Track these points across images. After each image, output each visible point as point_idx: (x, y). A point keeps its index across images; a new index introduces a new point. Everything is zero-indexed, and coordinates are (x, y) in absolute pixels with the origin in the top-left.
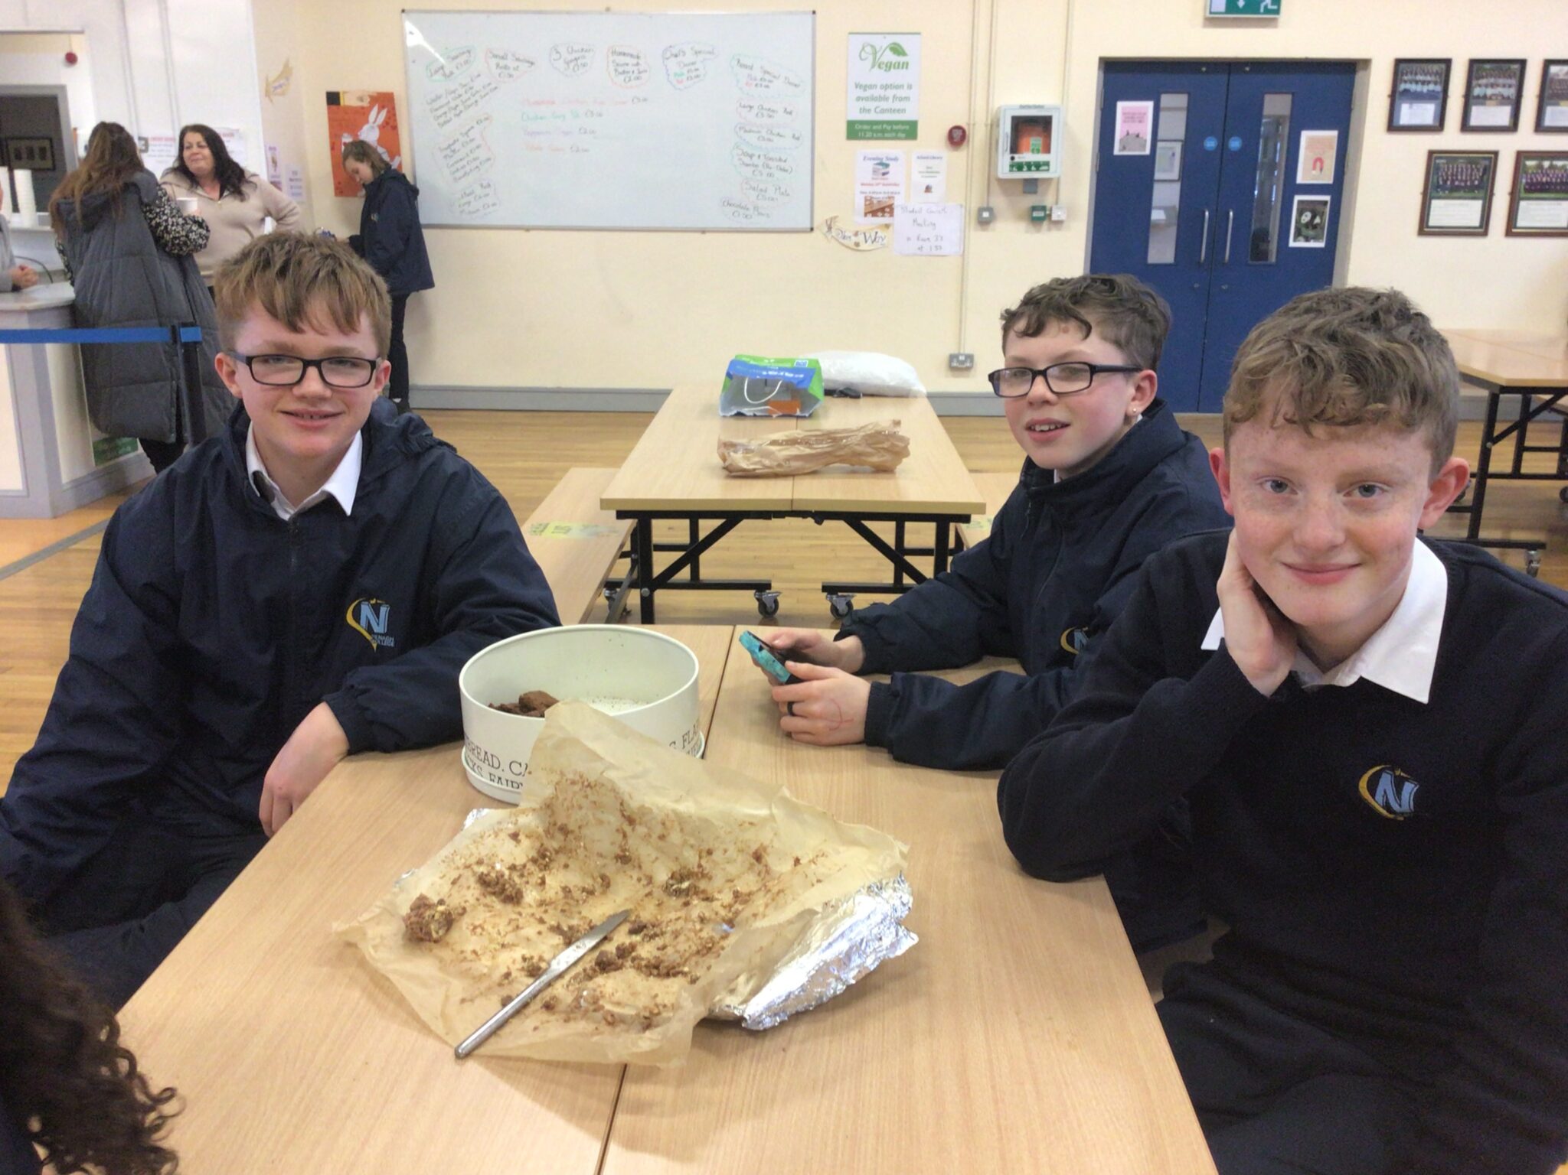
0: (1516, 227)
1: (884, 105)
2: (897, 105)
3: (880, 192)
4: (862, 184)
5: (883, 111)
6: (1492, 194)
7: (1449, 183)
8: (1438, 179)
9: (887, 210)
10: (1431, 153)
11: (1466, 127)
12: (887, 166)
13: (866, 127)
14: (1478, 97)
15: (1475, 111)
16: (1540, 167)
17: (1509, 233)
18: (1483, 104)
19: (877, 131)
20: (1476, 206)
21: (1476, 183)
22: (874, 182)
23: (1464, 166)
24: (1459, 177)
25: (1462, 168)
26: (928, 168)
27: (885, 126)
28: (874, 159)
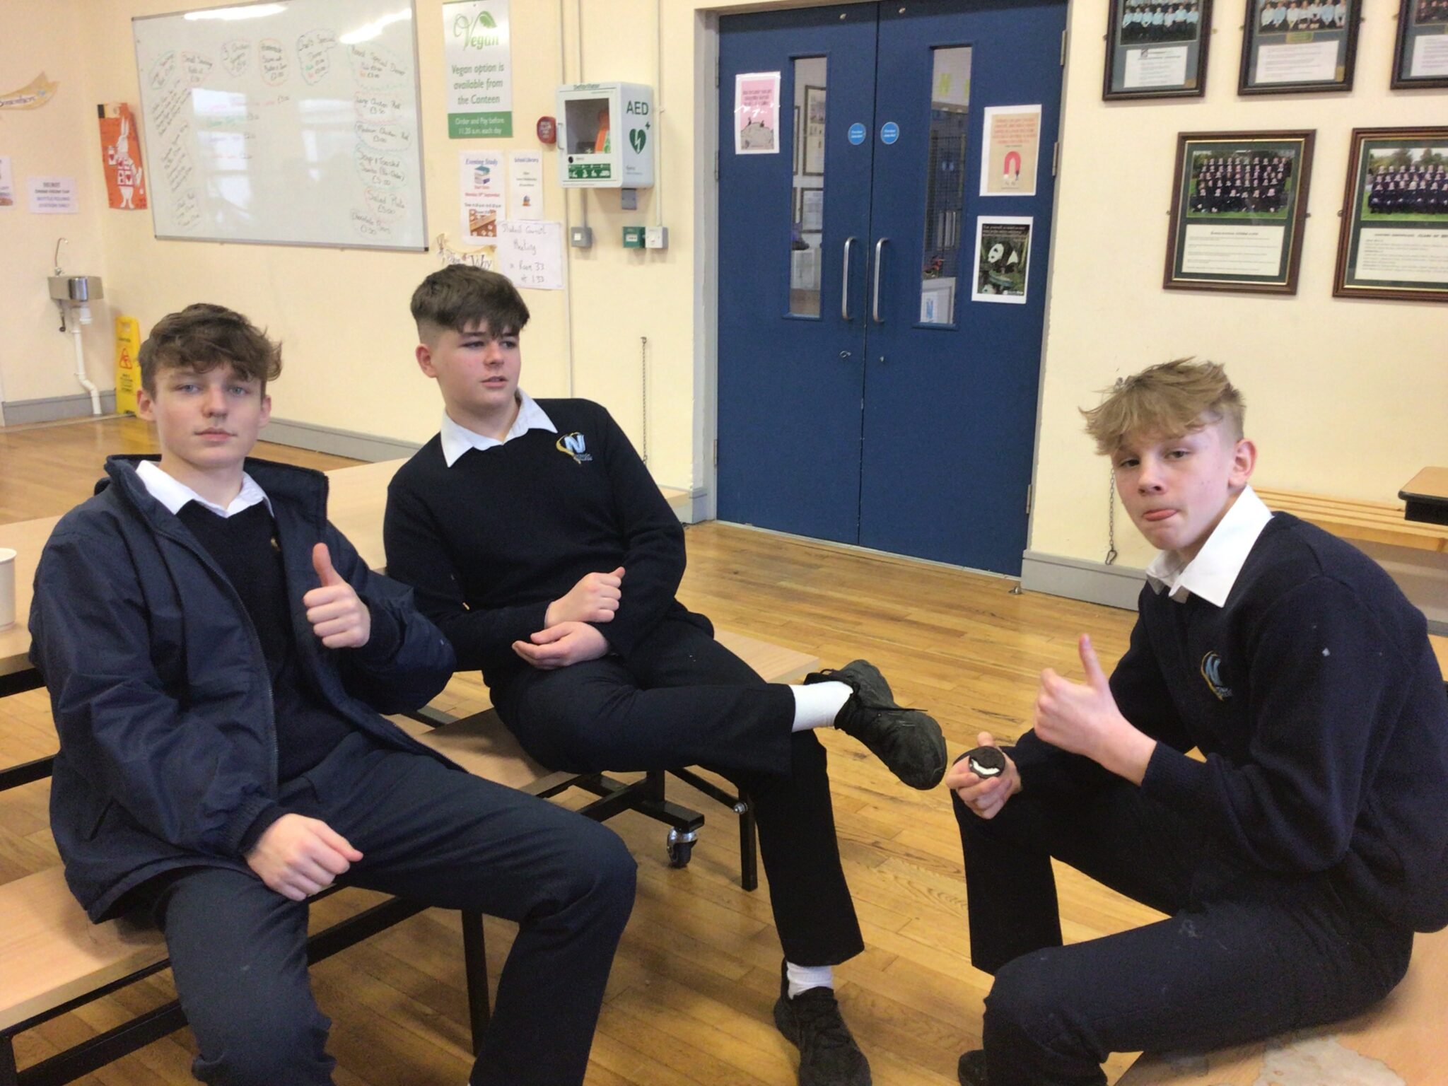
0: (1352, 280)
1: (481, 92)
2: (492, 92)
3: (483, 204)
4: (467, 194)
5: (480, 100)
6: (1303, 215)
7: (1218, 193)
8: (1198, 184)
9: (490, 227)
10: (1183, 138)
11: (1247, 87)
12: (487, 170)
13: (466, 122)
14: (1270, 27)
15: (1265, 53)
16: (1404, 160)
17: (1339, 292)
18: (1282, 41)
19: (474, 127)
20: (1274, 236)
21: (1271, 192)
22: (477, 191)
23: (1247, 161)
24: (1238, 183)
25: (1243, 167)
26: (526, 173)
27: (482, 119)
28: (475, 162)
